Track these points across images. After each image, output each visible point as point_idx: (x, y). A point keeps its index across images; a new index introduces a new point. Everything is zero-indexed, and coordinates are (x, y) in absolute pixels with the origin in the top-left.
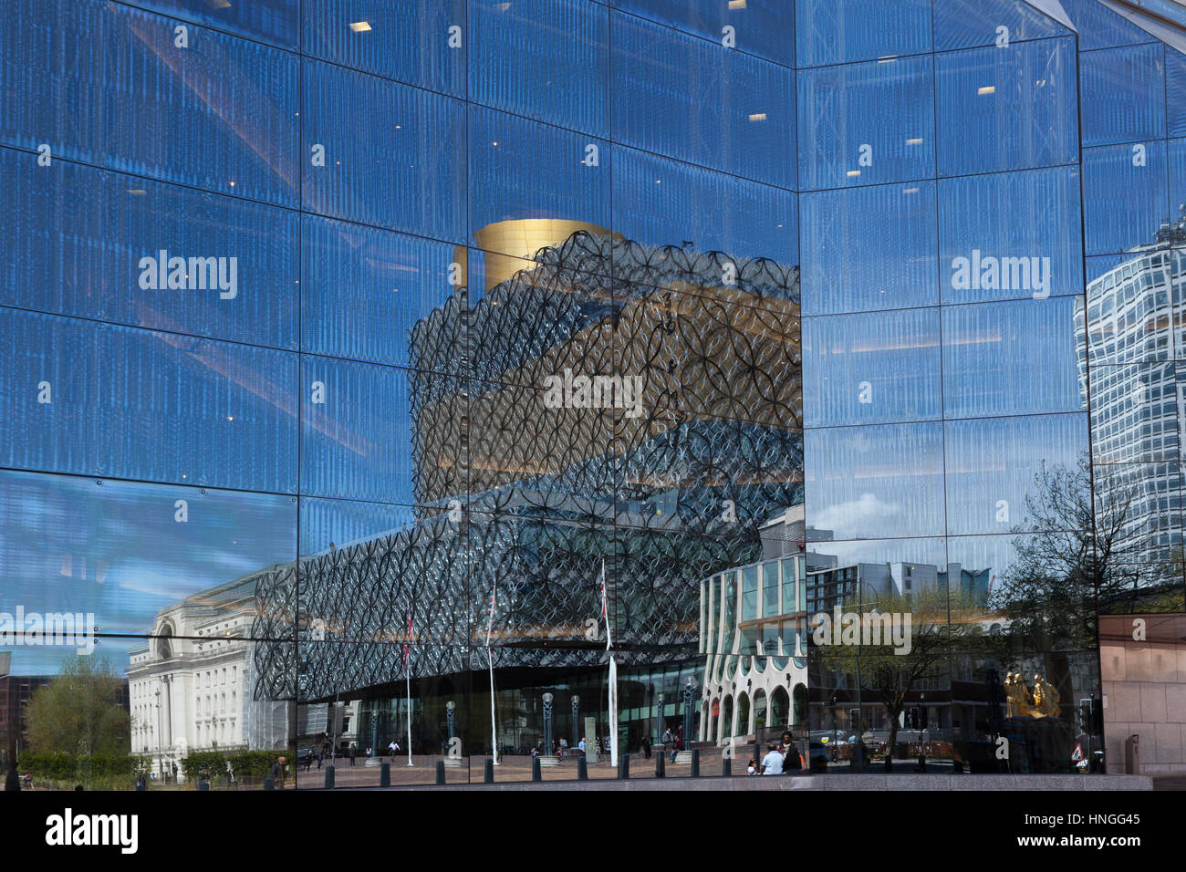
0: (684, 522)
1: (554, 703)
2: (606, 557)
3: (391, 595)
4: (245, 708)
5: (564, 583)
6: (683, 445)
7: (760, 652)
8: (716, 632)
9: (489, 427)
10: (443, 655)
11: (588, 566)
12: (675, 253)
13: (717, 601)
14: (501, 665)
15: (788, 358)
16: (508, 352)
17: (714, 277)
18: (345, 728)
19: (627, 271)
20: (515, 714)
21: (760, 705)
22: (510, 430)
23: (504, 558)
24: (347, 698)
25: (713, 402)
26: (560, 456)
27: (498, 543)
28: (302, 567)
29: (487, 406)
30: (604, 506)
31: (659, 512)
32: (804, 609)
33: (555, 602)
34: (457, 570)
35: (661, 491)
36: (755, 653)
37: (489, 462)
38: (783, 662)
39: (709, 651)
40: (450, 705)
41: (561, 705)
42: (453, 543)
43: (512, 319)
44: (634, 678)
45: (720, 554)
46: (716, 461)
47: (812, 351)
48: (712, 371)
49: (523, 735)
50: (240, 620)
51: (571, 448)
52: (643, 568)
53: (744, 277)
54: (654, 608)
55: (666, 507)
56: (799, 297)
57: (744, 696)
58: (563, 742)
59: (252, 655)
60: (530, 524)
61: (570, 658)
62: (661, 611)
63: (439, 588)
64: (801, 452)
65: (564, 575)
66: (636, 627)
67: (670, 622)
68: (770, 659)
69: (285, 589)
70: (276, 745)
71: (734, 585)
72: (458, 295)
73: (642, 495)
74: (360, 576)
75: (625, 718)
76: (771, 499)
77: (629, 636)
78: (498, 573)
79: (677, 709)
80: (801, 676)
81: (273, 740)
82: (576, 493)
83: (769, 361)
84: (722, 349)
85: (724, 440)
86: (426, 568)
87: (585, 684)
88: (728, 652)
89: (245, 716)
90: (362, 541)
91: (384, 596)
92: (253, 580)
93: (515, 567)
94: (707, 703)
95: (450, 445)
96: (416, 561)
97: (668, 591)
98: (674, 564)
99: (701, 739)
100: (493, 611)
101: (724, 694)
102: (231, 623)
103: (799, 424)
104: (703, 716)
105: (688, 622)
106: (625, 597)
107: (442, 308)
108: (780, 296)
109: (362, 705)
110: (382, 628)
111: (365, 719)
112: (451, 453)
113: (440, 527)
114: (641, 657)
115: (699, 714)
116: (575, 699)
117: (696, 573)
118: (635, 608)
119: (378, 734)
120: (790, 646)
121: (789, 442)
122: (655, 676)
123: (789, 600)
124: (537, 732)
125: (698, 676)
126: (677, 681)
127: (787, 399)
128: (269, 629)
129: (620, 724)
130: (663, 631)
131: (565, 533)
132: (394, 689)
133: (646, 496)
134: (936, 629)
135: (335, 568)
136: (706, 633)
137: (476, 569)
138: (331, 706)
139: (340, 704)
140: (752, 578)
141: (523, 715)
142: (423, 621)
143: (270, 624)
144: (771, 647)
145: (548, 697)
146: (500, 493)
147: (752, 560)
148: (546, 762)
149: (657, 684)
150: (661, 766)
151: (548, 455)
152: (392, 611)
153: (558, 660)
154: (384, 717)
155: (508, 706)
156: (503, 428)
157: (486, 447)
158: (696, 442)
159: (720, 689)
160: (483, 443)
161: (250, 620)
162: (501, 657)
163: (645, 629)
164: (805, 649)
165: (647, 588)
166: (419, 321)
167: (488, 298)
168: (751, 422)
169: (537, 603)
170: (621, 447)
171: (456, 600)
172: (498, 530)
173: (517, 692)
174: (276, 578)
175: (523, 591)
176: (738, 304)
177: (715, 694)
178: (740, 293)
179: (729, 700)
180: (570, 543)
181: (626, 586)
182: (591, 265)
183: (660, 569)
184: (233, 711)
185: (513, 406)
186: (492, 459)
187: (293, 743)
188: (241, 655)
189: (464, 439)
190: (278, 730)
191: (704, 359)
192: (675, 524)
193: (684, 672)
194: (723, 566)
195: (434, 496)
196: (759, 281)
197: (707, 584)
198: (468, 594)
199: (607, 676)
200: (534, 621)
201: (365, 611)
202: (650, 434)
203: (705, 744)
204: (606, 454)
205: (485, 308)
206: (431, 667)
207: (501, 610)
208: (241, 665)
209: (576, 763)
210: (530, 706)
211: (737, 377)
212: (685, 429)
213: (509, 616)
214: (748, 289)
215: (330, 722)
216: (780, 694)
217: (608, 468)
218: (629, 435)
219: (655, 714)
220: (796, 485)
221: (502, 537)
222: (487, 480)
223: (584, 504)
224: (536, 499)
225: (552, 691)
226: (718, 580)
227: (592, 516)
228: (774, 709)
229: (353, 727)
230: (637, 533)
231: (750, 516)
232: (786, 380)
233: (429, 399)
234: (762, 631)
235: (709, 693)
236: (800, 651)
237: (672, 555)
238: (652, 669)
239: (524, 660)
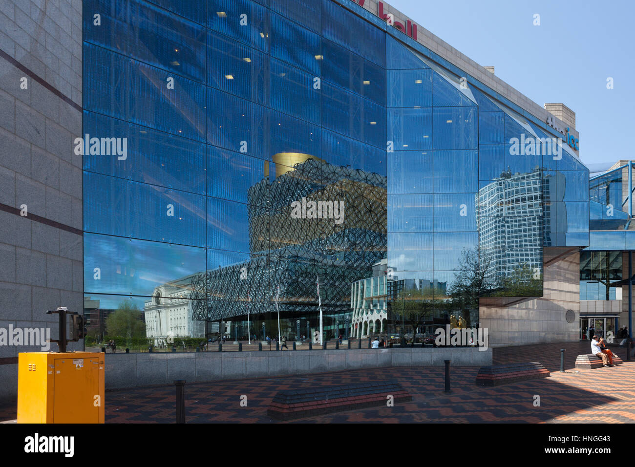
0: (346, 263)
1: (300, 323)
2: (319, 274)
3: (242, 285)
4: (189, 323)
5: (304, 282)
6: (346, 236)
7: (372, 308)
8: (357, 301)
9: (277, 227)
10: (261, 306)
11: (312, 277)
12: (344, 169)
13: (357, 290)
14: (282, 310)
15: (383, 208)
16: (284, 200)
17: (358, 178)
18: (226, 331)
19: (327, 174)
20: (286, 327)
21: (371, 325)
22: (285, 228)
23: (283, 273)
24: (226, 320)
25: (357, 222)
26: (303, 238)
27: (280, 268)
28: (209, 274)
29: (277, 219)
30: (319, 256)
31: (338, 259)
32: (386, 294)
33: (301, 289)
34: (266, 277)
35: (338, 252)
36: (370, 308)
37: (277, 239)
38: (379, 311)
39: (354, 307)
40: (264, 324)
41: (303, 324)
42: (264, 267)
43: (285, 188)
44: (329, 316)
45: (359, 274)
46: (358, 242)
47: (391, 206)
48: (356, 211)
49: (290, 334)
50: (186, 292)
51: (307, 235)
52: (332, 278)
53: (368, 179)
54: (335, 292)
55: (340, 258)
56: (386, 187)
57: (366, 322)
58: (304, 337)
59: (191, 304)
60: (292, 262)
61: (306, 308)
62: (338, 293)
63: (259, 283)
64: (387, 240)
65: (304, 279)
66: (329, 298)
67: (341, 297)
68: (375, 310)
69: (203, 281)
70: (201, 336)
71: (363, 285)
72: (266, 179)
73: (332, 253)
74: (230, 278)
75: (325, 329)
76: (376, 256)
77: (327, 301)
78: (280, 278)
79: (343, 326)
80: (385, 316)
81: (199, 334)
82: (308, 252)
83: (376, 209)
84: (360, 204)
85: (360, 235)
86: (254, 276)
87: (311, 317)
88: (361, 307)
89: (189, 326)
90: (231, 265)
91: (239, 285)
92: (190, 277)
93: (287, 276)
94: (353, 324)
95: (263, 233)
96: (251, 273)
97: (341, 286)
98: (343, 277)
99: (351, 336)
100: (279, 291)
101: (359, 321)
102: (183, 293)
103: (386, 231)
104: (352, 329)
105: (347, 297)
106: (326, 288)
107: (260, 182)
108: (380, 187)
109: (231, 323)
110: (238, 296)
111: (233, 328)
112: (263, 235)
113: (259, 261)
114: (331, 309)
115: (350, 328)
116: (308, 322)
117: (350, 280)
118: (329, 292)
119: (238, 334)
120: (382, 306)
121: (383, 237)
122: (336, 315)
123: (381, 290)
124: (295, 333)
125: (351, 315)
126: (343, 317)
127: (382, 222)
128: (197, 295)
129: (323, 331)
130: (338, 300)
131: (305, 265)
132: (243, 318)
133: (333, 254)
134: (429, 301)
135: (221, 275)
136: (353, 301)
137: (273, 277)
138: (220, 323)
139: (224, 322)
140: (369, 283)
141: (289, 327)
142: (253, 294)
143: (197, 293)
144: (375, 306)
145: (298, 322)
146: (281, 250)
147: (369, 277)
148: (297, 343)
149: (336, 318)
150: (338, 345)
151: (298, 238)
152: (242, 290)
153: (302, 309)
154: (239, 327)
155: (284, 324)
156: (282, 227)
157: (276, 234)
158: (351, 235)
159: (358, 320)
160: (275, 232)
161: (190, 292)
162: (282, 308)
163: (332, 299)
164: (387, 307)
165: (333, 285)
166: (251, 187)
167: (277, 180)
168: (370, 230)
169: (295, 289)
170: (324, 236)
171: (265, 287)
172: (280, 263)
173: (288, 320)
174: (199, 277)
175: (289, 285)
176: (366, 188)
177: (356, 321)
178: (366, 184)
179: (361, 323)
180: (306, 268)
181: (326, 284)
182: (314, 171)
183: (338, 279)
184: (184, 324)
185: (286, 219)
186: (278, 238)
187: (206, 335)
188: (187, 304)
189: (268, 230)
190: (201, 331)
191: (354, 207)
192: (342, 264)
193: (346, 314)
194: (360, 278)
195: (257, 250)
196: (373, 181)
197: (354, 284)
198: (270, 285)
199: (319, 315)
200: (294, 296)
201: (232, 290)
202: (335, 232)
203: (353, 338)
204: (319, 238)
205: (276, 184)
206: (257, 310)
207: (282, 291)
208: (186, 308)
209: (308, 344)
210: (292, 324)
211: (365, 213)
212: (347, 231)
213: (285, 293)
214: (369, 183)
215: (220, 328)
216: (378, 322)
217: (320, 243)
218: (327, 232)
219: (336, 327)
220: (385, 252)
221: (282, 266)
222: (276, 246)
223: (311, 255)
224: (294, 253)
225: (300, 320)
226: (357, 283)
227: (314, 260)
228: (376, 327)
229: (228, 331)
230: (330, 266)
231: (369, 262)
232: (381, 216)
233: (255, 215)
234: (372, 301)
235: (354, 321)
236: (385, 308)
237: (342, 274)
238: (335, 313)
239: (290, 309)
